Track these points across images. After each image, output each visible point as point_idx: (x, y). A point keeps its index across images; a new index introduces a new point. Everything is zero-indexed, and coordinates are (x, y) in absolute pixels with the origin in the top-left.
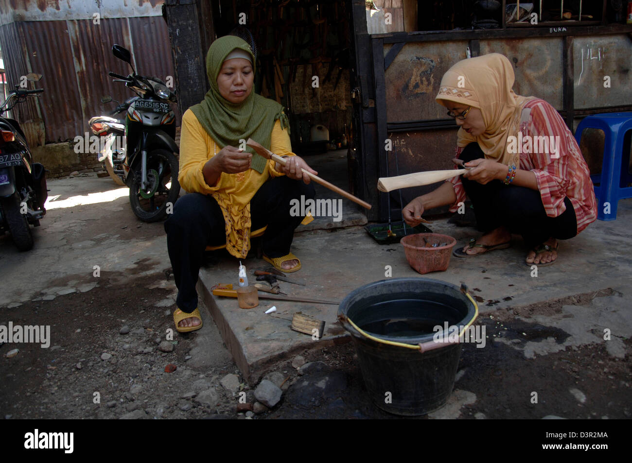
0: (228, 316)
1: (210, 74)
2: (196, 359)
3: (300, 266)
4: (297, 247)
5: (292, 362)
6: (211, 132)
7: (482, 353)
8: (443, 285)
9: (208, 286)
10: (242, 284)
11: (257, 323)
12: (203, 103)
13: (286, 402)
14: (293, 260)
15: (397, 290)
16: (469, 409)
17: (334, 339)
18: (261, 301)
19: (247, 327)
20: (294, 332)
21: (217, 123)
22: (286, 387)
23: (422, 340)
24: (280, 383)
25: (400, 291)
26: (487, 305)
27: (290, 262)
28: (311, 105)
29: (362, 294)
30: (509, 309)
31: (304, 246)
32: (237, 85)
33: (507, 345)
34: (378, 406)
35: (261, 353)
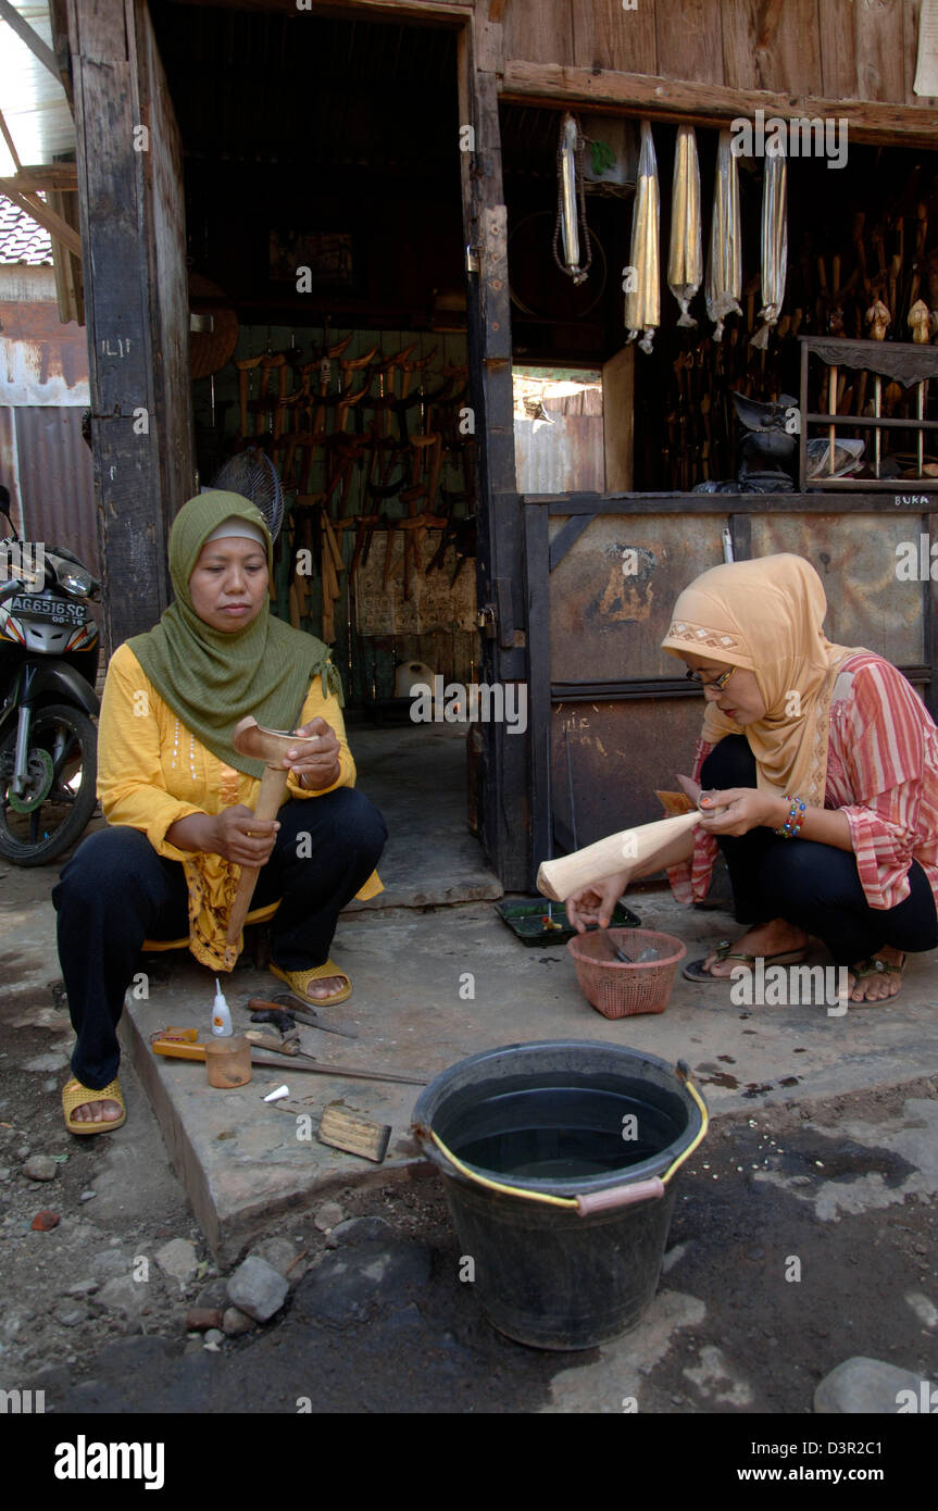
0: (182, 1103)
1: (176, 569)
2: (106, 1199)
3: (349, 991)
4: (345, 946)
5: (314, 1217)
6: (170, 696)
7: (727, 1207)
8: (640, 1060)
9: (145, 1031)
10: (219, 1030)
11: (245, 1124)
12: (157, 631)
13: (296, 1310)
14: (335, 977)
15: (543, 1067)
16: (690, 1336)
17: (410, 1166)
18: (258, 1072)
19: (222, 1131)
20: (323, 1147)
21: (184, 676)
22: (297, 1274)
23: (585, 1188)
24: (286, 1265)
25: (550, 1069)
26: (745, 1095)
27: (327, 983)
28: (400, 618)
29: (468, 1075)
30: (791, 1105)
31: (360, 943)
32: (232, 593)
33: (782, 1189)
34: (494, 1325)
35: (247, 1195)
